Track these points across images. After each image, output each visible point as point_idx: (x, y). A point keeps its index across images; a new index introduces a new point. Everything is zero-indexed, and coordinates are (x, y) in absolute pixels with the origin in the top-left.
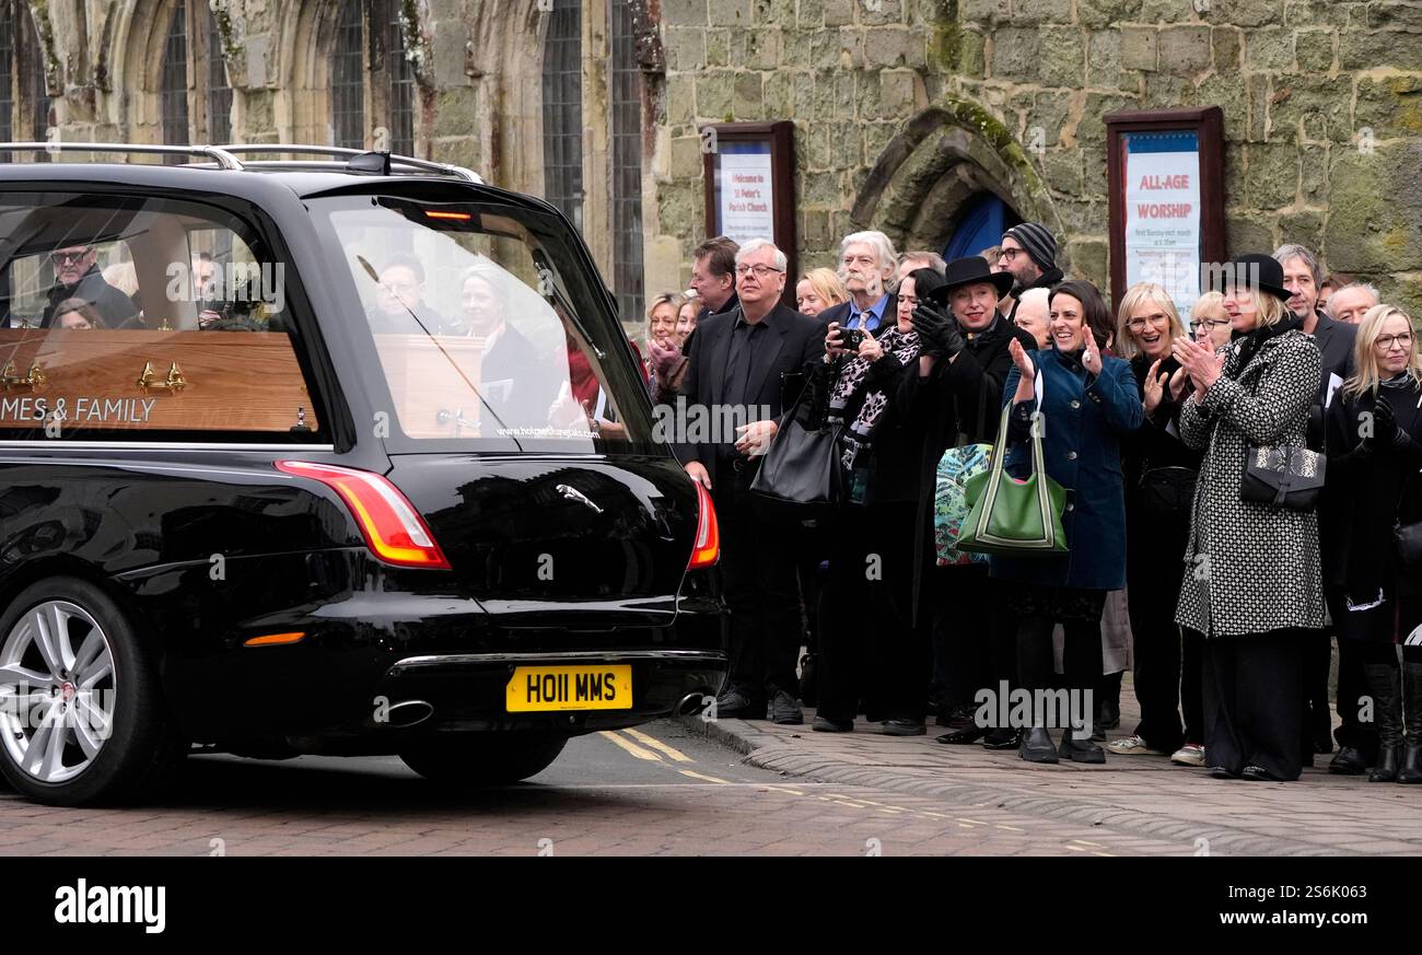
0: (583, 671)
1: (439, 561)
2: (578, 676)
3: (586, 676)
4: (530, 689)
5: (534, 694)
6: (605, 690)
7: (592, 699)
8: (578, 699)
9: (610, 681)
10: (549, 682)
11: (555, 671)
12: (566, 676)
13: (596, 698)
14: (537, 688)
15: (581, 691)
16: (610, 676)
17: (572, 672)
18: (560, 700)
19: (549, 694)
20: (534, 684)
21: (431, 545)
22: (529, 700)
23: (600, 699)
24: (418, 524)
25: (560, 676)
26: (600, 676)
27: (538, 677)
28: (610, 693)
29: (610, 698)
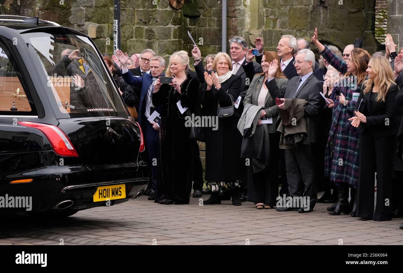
0: (113, 187)
1: (75, 154)
2: (112, 189)
3: (114, 188)
4: (100, 194)
5: (101, 195)
6: (119, 193)
7: (116, 196)
8: (112, 196)
9: (120, 190)
10: (105, 191)
11: (106, 188)
12: (109, 189)
13: (117, 195)
14: (101, 194)
15: (113, 194)
16: (120, 188)
17: (111, 188)
18: (108, 197)
19: (105, 196)
20: (101, 192)
21: (72, 149)
22: (99, 198)
23: (118, 196)
24: (68, 142)
25: (108, 189)
26: (118, 188)
27: (102, 190)
28: (120, 194)
29: (120, 195)
